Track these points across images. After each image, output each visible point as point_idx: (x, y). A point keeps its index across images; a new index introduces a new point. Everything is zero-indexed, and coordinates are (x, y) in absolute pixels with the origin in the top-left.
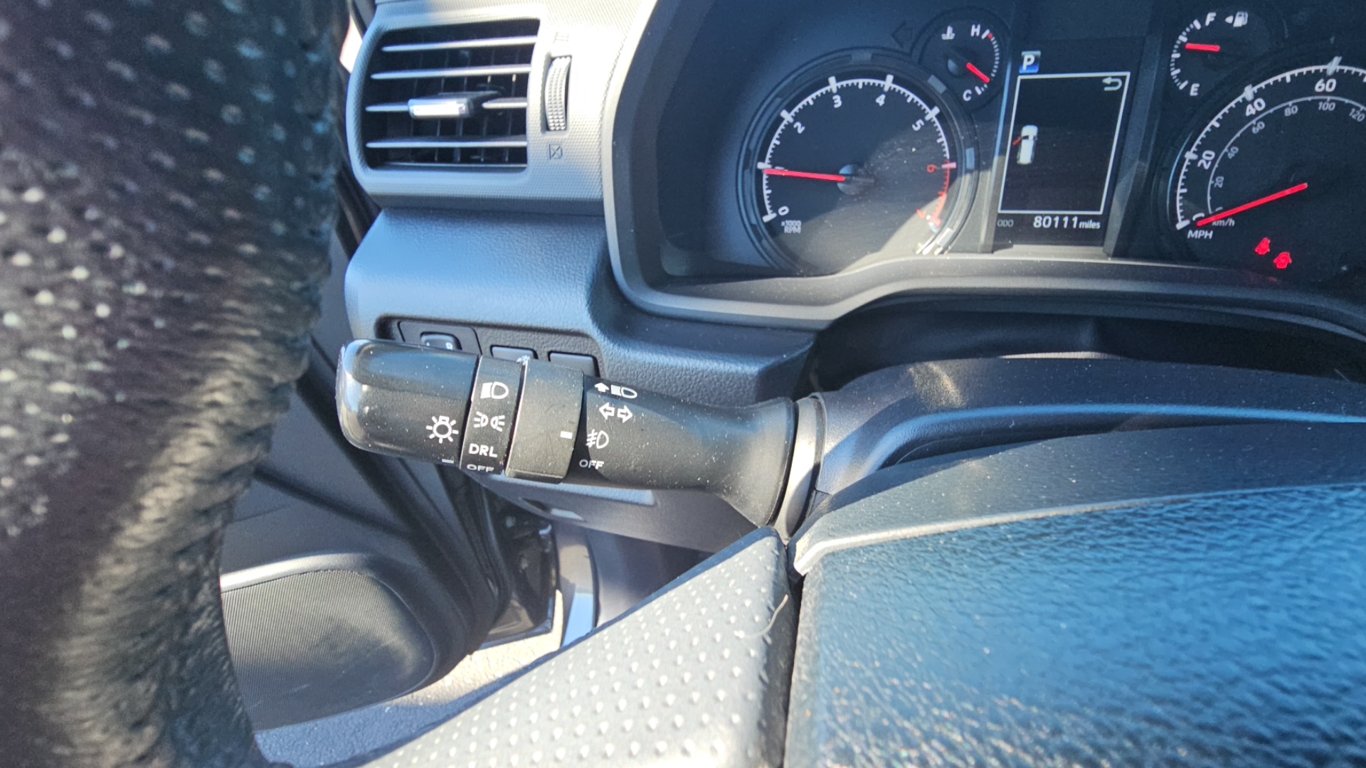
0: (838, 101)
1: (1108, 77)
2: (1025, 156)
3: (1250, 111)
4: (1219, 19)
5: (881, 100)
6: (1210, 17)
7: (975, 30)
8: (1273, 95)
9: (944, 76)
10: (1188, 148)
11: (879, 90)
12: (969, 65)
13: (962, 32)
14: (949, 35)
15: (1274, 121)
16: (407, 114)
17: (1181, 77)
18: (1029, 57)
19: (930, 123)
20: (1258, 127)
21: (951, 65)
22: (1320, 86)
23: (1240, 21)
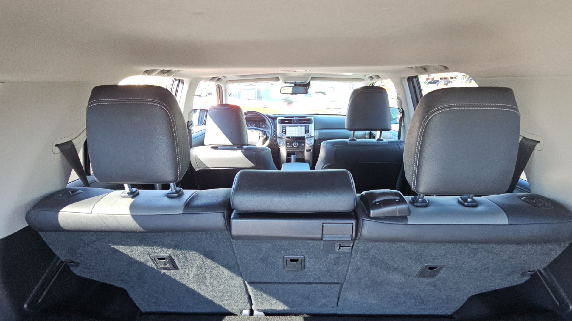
8: (265, 124)
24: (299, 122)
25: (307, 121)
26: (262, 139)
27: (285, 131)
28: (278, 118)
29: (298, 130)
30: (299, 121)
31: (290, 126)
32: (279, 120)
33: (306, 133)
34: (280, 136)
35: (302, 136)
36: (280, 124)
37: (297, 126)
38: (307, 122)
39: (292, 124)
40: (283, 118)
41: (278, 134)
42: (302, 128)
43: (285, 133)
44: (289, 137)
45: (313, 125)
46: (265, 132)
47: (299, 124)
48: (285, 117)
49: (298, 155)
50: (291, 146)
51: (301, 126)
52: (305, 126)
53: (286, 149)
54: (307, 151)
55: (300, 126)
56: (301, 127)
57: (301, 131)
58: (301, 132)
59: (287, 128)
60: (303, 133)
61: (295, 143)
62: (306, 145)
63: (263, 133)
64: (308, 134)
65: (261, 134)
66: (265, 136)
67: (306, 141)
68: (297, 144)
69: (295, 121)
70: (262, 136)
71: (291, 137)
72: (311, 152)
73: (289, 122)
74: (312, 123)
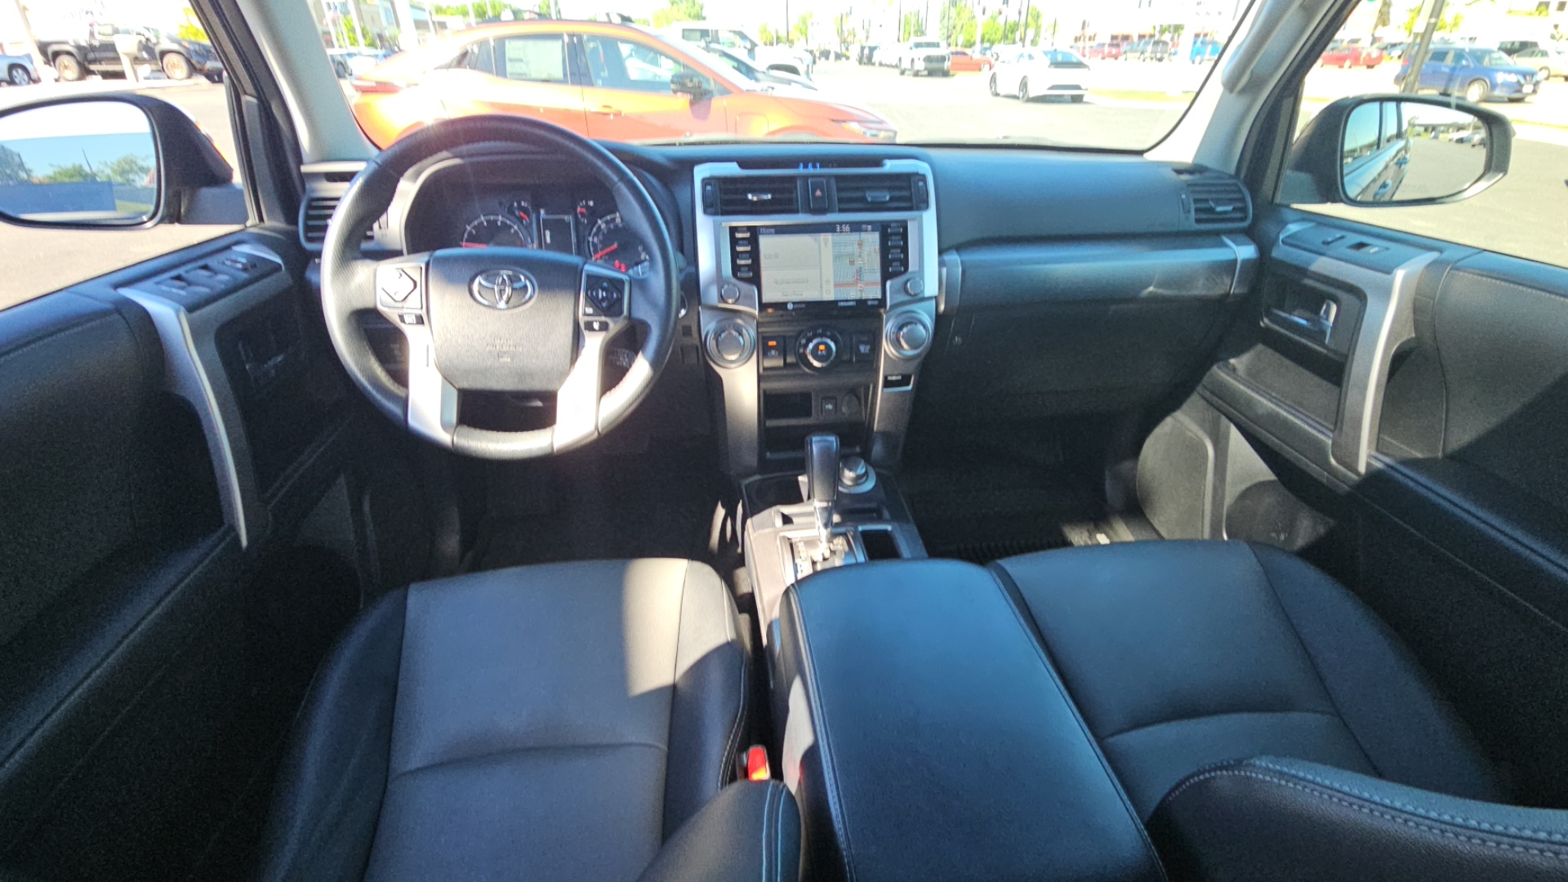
0: (485, 223)
1: (565, 217)
2: (548, 240)
3: (602, 227)
4: (586, 203)
5: (499, 223)
6: (584, 203)
7: (523, 204)
8: (607, 222)
9: (516, 216)
10: (590, 235)
11: (498, 220)
12: (522, 213)
13: (519, 204)
14: (516, 204)
15: (609, 230)
17: (582, 217)
18: (542, 212)
19: (516, 232)
20: (605, 231)
21: (517, 213)
22: (618, 220)
23: (591, 203)
24: (840, 200)
25: (890, 189)
26: (594, 344)
27: (755, 267)
28: (701, 172)
29: (837, 257)
30: (839, 190)
31: (780, 230)
32: (706, 182)
33: (886, 276)
34: (722, 299)
35: (864, 296)
36: (715, 214)
37: (830, 228)
38: (891, 199)
39: (795, 211)
40: (732, 169)
41: (709, 285)
42: (860, 245)
43: (756, 281)
44: (780, 306)
45: (929, 218)
46: (617, 285)
47: (842, 210)
48: (744, 163)
49: (830, 407)
50: (790, 359)
51: (856, 227)
52: (884, 229)
53: (760, 378)
54: (888, 384)
55: (846, 228)
56: (855, 237)
57: (859, 263)
58: (859, 272)
59: (766, 243)
60: (867, 277)
61: (815, 341)
62: (887, 347)
63: (600, 296)
64: (900, 280)
65: (586, 306)
66: (615, 323)
67: (888, 327)
68: (833, 345)
69: (814, 191)
70: (596, 326)
71: (794, 303)
72: (910, 387)
73: (772, 198)
74: (927, 206)
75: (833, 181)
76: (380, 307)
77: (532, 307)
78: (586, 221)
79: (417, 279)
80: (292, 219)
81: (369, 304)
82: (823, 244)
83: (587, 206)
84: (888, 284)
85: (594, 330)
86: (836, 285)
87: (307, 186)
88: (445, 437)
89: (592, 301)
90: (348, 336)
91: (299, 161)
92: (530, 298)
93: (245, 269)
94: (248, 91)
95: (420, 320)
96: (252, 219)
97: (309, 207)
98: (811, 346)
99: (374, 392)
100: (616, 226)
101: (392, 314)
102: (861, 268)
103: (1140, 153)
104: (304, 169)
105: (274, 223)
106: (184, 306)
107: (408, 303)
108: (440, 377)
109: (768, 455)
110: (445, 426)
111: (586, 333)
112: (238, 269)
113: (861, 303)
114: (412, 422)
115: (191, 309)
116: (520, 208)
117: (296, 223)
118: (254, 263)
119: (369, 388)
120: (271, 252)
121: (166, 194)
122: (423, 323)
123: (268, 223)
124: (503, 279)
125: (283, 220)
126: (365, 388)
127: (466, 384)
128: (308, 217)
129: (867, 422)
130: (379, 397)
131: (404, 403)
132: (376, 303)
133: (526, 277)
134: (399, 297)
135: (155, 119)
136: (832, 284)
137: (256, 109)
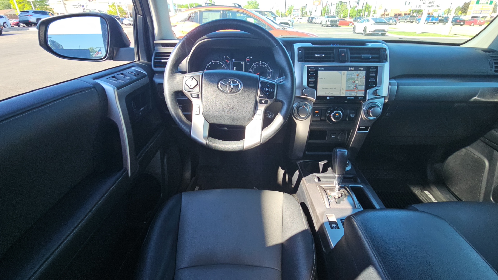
0: (213, 63)
1: (242, 62)
3: (254, 66)
4: (250, 57)
5: (218, 63)
6: (249, 57)
7: (227, 57)
8: (256, 64)
9: (224, 61)
10: (250, 69)
11: (218, 62)
12: (227, 60)
14: (225, 57)
15: (257, 67)
16: (161, 62)
17: (248, 62)
18: (234, 60)
19: (224, 66)
20: (255, 68)
21: (225, 60)
22: (260, 64)
23: (251, 57)
24: (351, 58)
25: (371, 54)
26: (261, 108)
27: (316, 83)
28: (296, 46)
29: (348, 80)
30: (351, 54)
31: (327, 69)
32: (299, 49)
33: (367, 87)
34: (303, 94)
35: (357, 95)
36: (302, 61)
37: (346, 68)
38: (372, 58)
39: (333, 61)
40: (309, 45)
41: (297, 89)
42: (358, 75)
43: (316, 88)
44: (324, 98)
45: (387, 66)
46: (272, 86)
47: (351, 62)
48: (313, 42)
49: (334, 137)
50: (323, 118)
51: (357, 68)
52: (367, 69)
53: (311, 125)
54: (359, 130)
55: (353, 69)
56: (356, 72)
57: (356, 82)
58: (356, 85)
59: (321, 74)
60: (359, 88)
61: (335, 112)
62: (362, 115)
63: (266, 90)
64: (372, 90)
65: (260, 94)
66: (271, 101)
67: (364, 108)
68: (341, 113)
69: (341, 54)
70: (263, 102)
71: (330, 97)
72: (368, 131)
73: (324, 56)
74: (386, 61)
75: (349, 50)
76: (184, 90)
77: (240, 93)
78: (249, 64)
79: (198, 80)
80: (149, 59)
81: (180, 90)
82: (343, 74)
83: (250, 58)
84: (368, 91)
85: (262, 103)
86: (346, 90)
87: (155, 48)
88: (204, 141)
89: (262, 92)
90: (172, 101)
91: (154, 39)
92: (240, 90)
93: (135, 75)
94: (140, 14)
95: (198, 97)
96: (136, 59)
97: (156, 55)
98: (333, 114)
99: (180, 123)
100: (259, 66)
101: (188, 94)
102: (357, 84)
103: (459, 45)
104: (155, 42)
105: (143, 61)
106: (116, 87)
107: (194, 90)
108: (204, 118)
109: (307, 153)
110: (204, 138)
111: (259, 104)
112: (133, 75)
113: (356, 98)
114: (193, 135)
115: (118, 88)
116: (226, 58)
117: (151, 62)
118: (138, 73)
119: (178, 121)
120: (143, 70)
121: (110, 49)
122: (199, 98)
123: (141, 61)
124: (230, 82)
125: (146, 60)
126: (176, 120)
127: (212, 121)
128: (155, 59)
129: (346, 144)
130: (181, 124)
131: (190, 127)
132: (182, 90)
133: (239, 82)
134: (192, 87)
135: (109, 23)
136: (345, 90)
137: (142, 18)
